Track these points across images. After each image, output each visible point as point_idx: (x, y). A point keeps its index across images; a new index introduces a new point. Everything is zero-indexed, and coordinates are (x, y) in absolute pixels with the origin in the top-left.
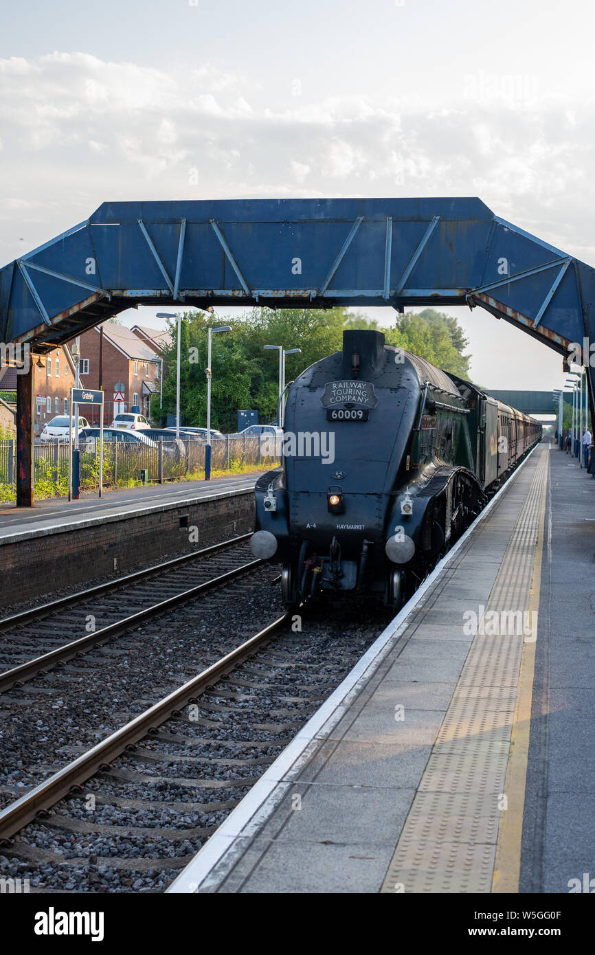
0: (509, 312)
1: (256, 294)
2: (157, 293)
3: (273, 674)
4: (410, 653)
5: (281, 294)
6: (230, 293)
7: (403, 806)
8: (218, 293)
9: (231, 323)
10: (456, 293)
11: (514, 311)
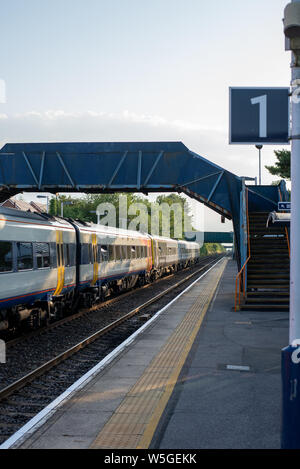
0: (196, 195)
1: (78, 187)
2: (31, 186)
3: (78, 365)
4: (131, 353)
5: (90, 187)
6: (65, 186)
7: (105, 419)
8: (60, 186)
9: (77, 200)
10: (171, 186)
11: (198, 194)
